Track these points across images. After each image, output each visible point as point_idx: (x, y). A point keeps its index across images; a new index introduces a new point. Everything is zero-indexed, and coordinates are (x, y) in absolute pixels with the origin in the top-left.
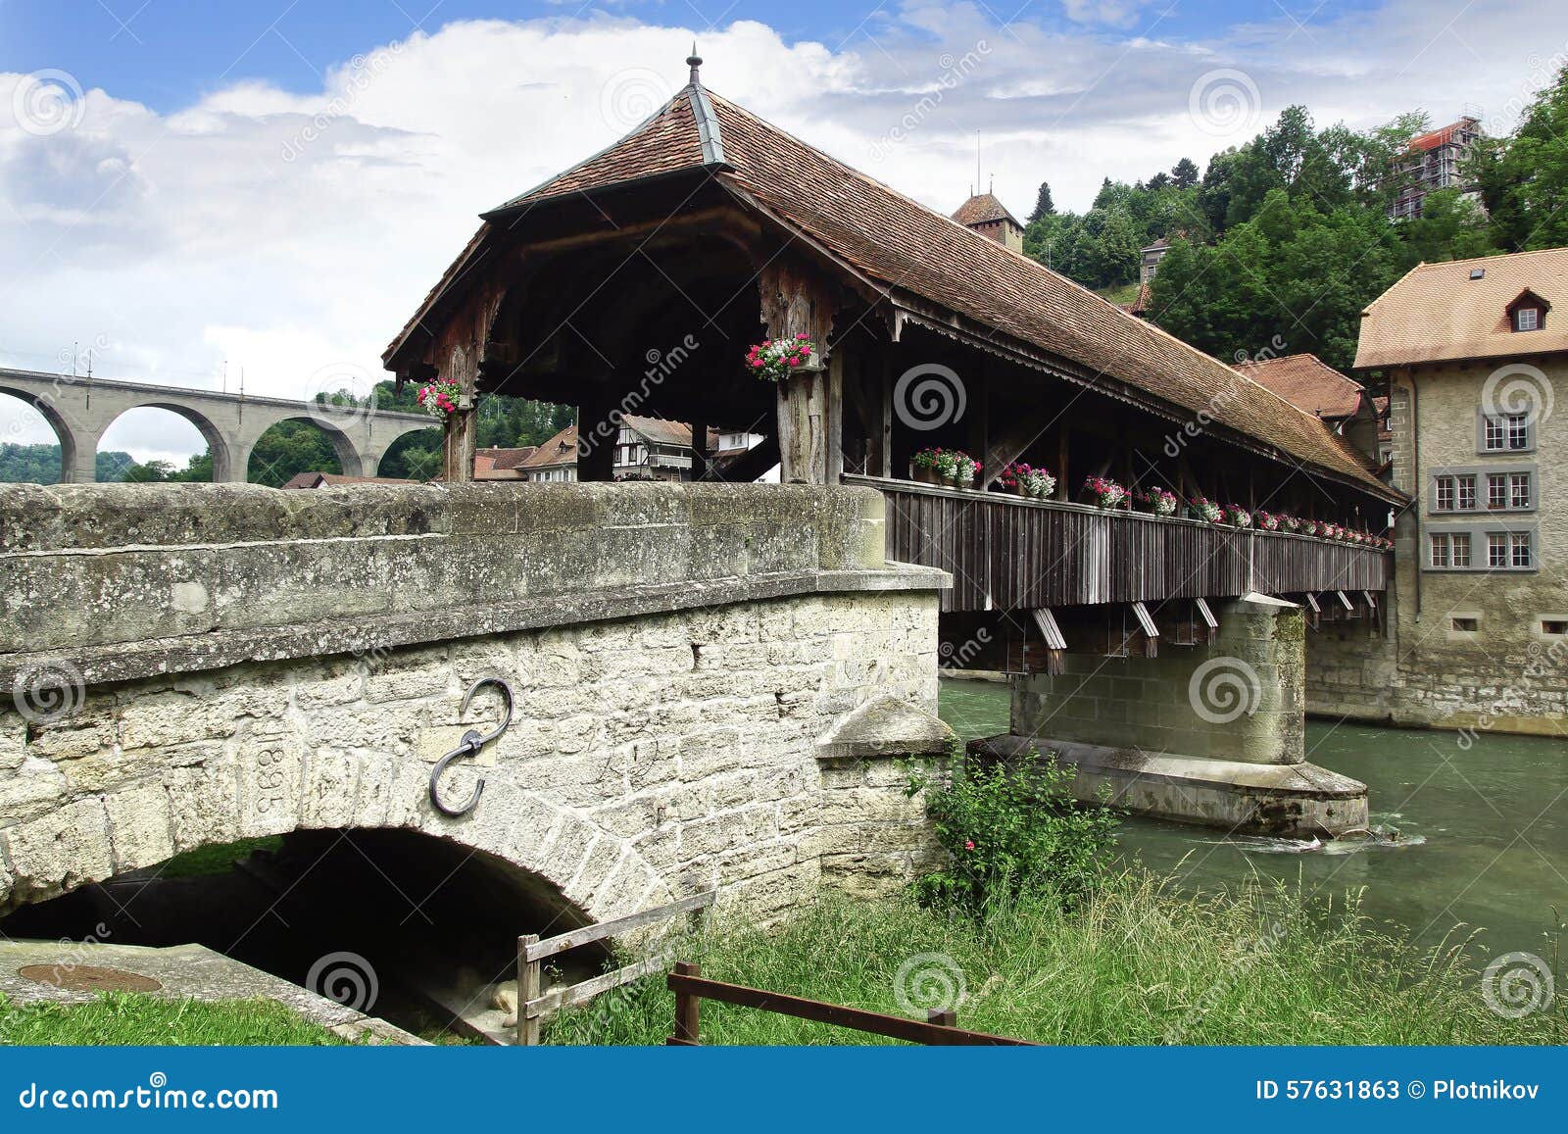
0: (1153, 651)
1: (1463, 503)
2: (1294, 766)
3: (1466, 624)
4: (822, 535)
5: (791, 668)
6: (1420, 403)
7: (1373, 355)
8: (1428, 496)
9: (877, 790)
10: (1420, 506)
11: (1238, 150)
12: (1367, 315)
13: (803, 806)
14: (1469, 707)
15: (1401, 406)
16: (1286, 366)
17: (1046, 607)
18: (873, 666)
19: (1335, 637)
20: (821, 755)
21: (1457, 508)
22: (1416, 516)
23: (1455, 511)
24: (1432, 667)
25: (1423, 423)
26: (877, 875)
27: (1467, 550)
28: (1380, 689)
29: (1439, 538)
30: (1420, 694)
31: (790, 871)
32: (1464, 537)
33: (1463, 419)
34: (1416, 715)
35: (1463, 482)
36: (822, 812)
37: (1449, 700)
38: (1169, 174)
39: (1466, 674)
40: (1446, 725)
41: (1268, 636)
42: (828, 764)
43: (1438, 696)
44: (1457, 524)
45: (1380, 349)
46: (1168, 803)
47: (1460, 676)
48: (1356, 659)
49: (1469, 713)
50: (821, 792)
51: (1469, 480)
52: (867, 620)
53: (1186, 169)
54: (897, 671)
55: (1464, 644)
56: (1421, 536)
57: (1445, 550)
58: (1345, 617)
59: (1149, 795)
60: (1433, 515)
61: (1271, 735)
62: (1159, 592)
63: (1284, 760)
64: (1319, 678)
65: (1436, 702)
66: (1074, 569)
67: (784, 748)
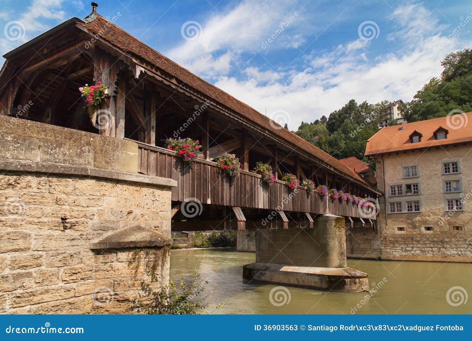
0: (286, 226)
1: (399, 193)
2: (343, 268)
3: (401, 229)
4: (96, 153)
5: (72, 207)
6: (384, 165)
7: (370, 152)
8: (388, 191)
9: (123, 263)
10: (386, 195)
11: (337, 111)
12: (368, 141)
13: (80, 270)
14: (403, 254)
15: (379, 166)
16: (347, 160)
17: (239, 206)
18: (130, 213)
19: (362, 234)
20: (92, 247)
21: (397, 194)
22: (385, 198)
23: (396, 196)
24: (391, 242)
25: (385, 170)
26: (123, 301)
27: (400, 207)
28: (376, 249)
29: (392, 204)
30: (389, 250)
31: (71, 300)
32: (399, 204)
33: (397, 169)
34: (388, 257)
35: (398, 187)
36: (94, 274)
37: (398, 252)
38: (319, 120)
39: (402, 244)
40: (397, 259)
41: (333, 227)
42: (97, 252)
43: (394, 251)
44: (397, 199)
45: (372, 150)
46: (303, 281)
47: (400, 244)
48: (368, 241)
49: (404, 255)
50: (94, 264)
51: (400, 187)
52: (126, 193)
53: (324, 117)
54: (146, 217)
55: (401, 235)
56: (386, 203)
57: (394, 208)
58: (362, 225)
59: (297, 279)
60: (390, 197)
61: (335, 257)
62: (290, 208)
63: (340, 266)
64: (358, 247)
65: (393, 253)
66: (252, 195)
67: (68, 243)
